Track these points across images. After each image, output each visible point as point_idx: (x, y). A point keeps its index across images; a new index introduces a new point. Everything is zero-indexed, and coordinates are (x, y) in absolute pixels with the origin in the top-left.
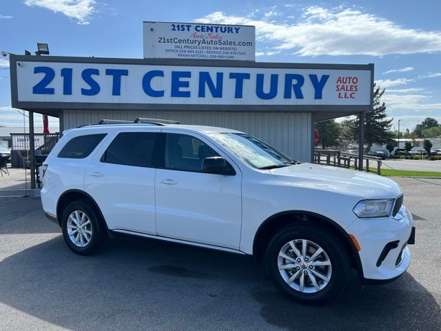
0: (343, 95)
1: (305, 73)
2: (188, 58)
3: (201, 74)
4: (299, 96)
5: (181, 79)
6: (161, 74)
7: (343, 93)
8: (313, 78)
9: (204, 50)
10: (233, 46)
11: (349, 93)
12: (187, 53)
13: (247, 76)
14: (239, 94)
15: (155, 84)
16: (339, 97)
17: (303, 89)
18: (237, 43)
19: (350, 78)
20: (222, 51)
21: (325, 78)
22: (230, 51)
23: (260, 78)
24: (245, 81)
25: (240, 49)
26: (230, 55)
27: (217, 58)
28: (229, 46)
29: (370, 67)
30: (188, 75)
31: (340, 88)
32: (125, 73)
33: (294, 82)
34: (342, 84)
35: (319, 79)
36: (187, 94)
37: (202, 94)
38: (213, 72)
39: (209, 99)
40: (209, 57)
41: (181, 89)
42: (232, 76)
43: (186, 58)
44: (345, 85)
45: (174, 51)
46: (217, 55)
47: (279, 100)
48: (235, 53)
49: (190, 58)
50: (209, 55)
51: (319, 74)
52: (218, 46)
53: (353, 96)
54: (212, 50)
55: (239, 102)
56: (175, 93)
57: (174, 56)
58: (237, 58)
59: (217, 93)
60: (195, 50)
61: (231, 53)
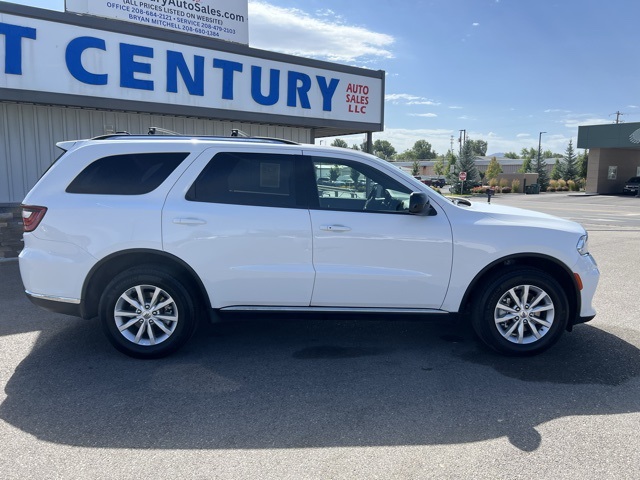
0: (353, 108)
1: (312, 73)
2: (147, 23)
3: (170, 54)
4: (306, 104)
5: (137, 59)
6: (100, 44)
7: (353, 104)
8: (321, 80)
9: (173, 16)
10: (216, 17)
11: (360, 106)
12: (145, 16)
13: (239, 67)
14: (228, 93)
15: (90, 60)
16: (350, 111)
17: (309, 94)
18: (223, 14)
19: (361, 86)
20: (201, 21)
21: (335, 82)
22: (213, 25)
23: (256, 72)
24: (236, 74)
25: (227, 23)
26: (213, 30)
27: (194, 32)
28: (210, 16)
29: (380, 75)
30: (148, 52)
31: (350, 98)
32: (31, 33)
33: (300, 84)
34: (353, 94)
35: (328, 83)
36: (148, 86)
37: (172, 87)
38: (189, 53)
39: (182, 97)
40: (180, 28)
41: (138, 76)
42: (217, 63)
43: (143, 23)
44: (356, 95)
45: (122, 7)
46: (194, 27)
47: (281, 108)
48: (221, 29)
49: (150, 24)
50: (181, 25)
51: (329, 75)
52: (194, 12)
53: (364, 110)
54: (185, 17)
55: (227, 105)
56: (127, 81)
57: (123, 16)
58: (224, 36)
59: (196, 87)
60: (158, 13)
61: (215, 28)
